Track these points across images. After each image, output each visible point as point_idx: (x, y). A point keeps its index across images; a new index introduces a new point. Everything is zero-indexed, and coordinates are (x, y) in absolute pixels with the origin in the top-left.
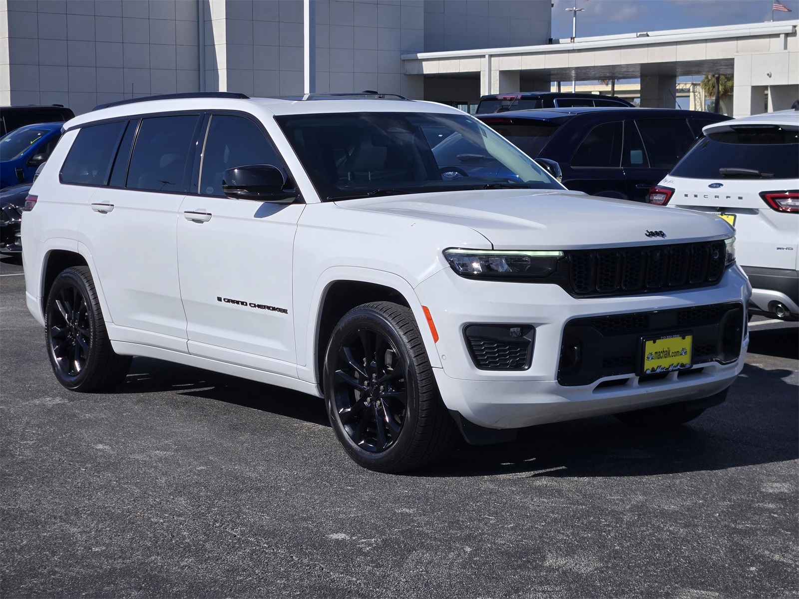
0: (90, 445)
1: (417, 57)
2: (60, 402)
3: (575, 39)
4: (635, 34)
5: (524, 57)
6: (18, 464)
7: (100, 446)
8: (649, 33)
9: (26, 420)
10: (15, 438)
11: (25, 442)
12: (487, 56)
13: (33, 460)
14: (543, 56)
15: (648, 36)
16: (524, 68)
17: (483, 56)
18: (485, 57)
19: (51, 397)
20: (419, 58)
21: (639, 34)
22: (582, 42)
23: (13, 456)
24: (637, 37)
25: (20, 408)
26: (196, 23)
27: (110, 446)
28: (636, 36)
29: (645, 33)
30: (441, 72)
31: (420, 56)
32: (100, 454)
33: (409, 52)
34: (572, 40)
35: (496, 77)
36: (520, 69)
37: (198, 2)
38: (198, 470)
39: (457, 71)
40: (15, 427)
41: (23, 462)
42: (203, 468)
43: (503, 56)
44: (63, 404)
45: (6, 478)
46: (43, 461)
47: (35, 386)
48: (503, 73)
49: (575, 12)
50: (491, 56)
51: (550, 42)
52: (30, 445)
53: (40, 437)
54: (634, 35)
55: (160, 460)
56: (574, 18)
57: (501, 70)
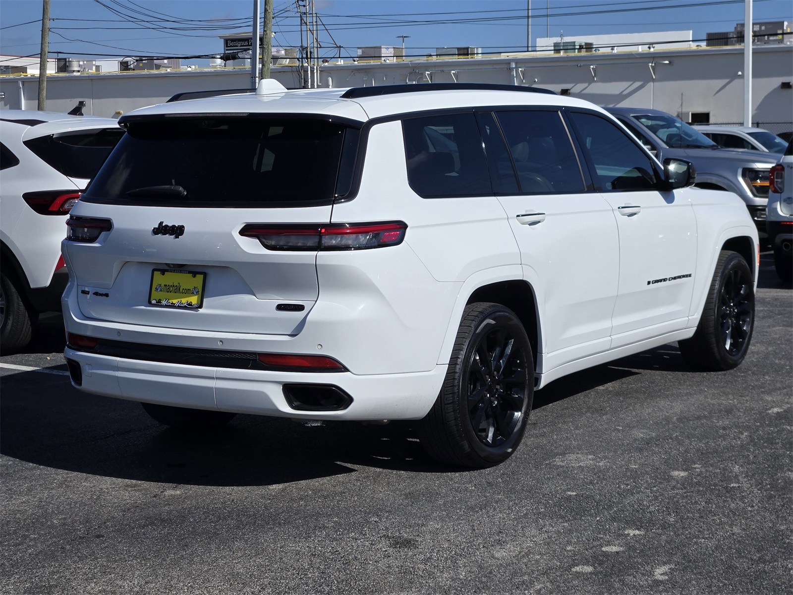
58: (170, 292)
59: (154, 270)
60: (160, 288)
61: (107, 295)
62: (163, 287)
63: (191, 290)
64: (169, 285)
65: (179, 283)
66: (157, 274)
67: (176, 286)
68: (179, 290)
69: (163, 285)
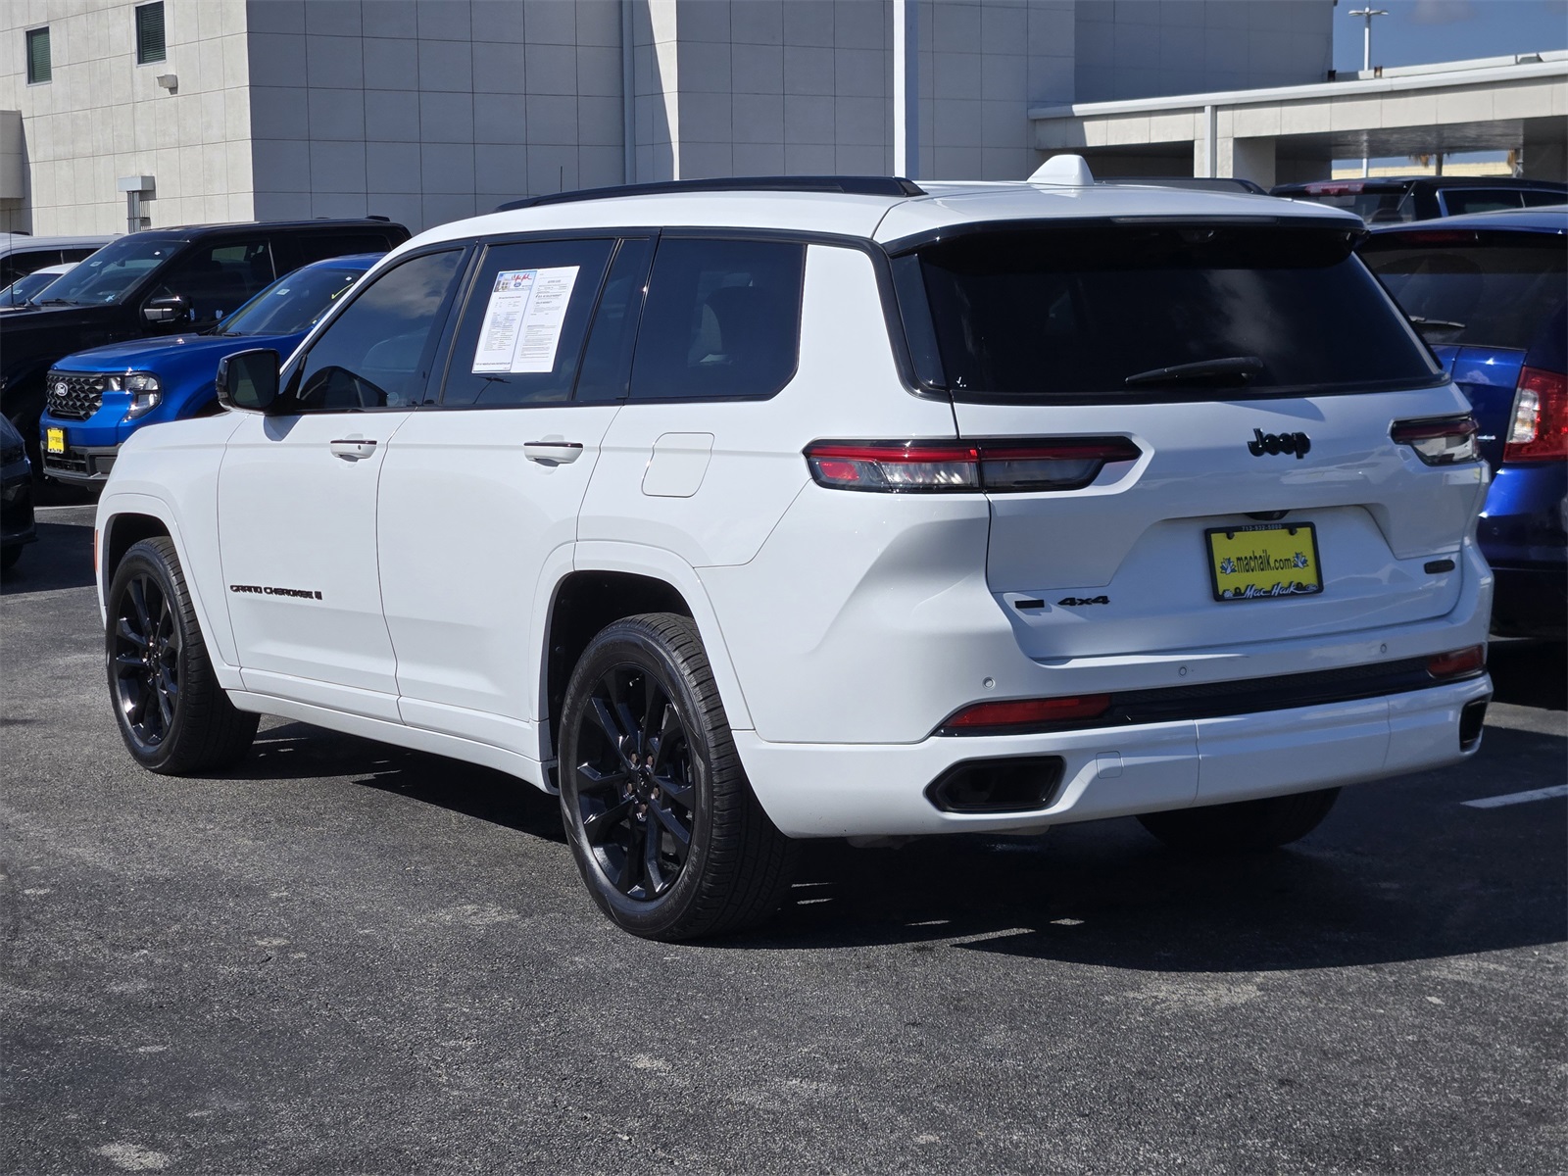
0: (616, 1054)
1: (1073, 112)
2: (499, 919)
3: (1384, 70)
4: (1513, 57)
5: (1287, 109)
6: (454, 1116)
7: (643, 1062)
8: (1542, 55)
9: (437, 973)
10: (425, 1029)
11: (452, 1043)
12: (1208, 109)
13: (490, 1104)
14: (1326, 106)
15: (1540, 60)
16: (1286, 132)
17: (1200, 109)
18: (1204, 111)
19: (474, 902)
20: (1077, 114)
21: (1520, 57)
22: (1397, 77)
23: (436, 1089)
24: (1517, 63)
25: (410, 934)
26: (618, 50)
27: (668, 1060)
28: (1514, 62)
29: (1535, 55)
30: (1112, 142)
31: (1079, 109)
32: (651, 1085)
33: (1043, 103)
34: (1378, 74)
35: (1226, 149)
36: (1277, 133)
37: (621, 4)
38: (921, 1147)
39: (1145, 141)
40: (415, 995)
41: (466, 1111)
42: (932, 1138)
43: (1241, 109)
44: (510, 925)
45: (437, 1165)
46: (514, 1106)
47: (429, 868)
48: (1243, 144)
49: (1369, 16)
50: (1216, 108)
51: (1332, 76)
52: (467, 1054)
53: (485, 1028)
54: (1511, 59)
55: (810, 1109)
56: (1367, 30)
57: (1236, 136)
58: (1253, 570)
59: (1207, 534)
60: (1229, 566)
61: (1104, 600)
62: (1235, 564)
63: (1292, 560)
64: (1246, 558)
65: (1265, 551)
66: (1218, 539)
67: (1260, 557)
68: (1269, 563)
69: (1234, 559)
